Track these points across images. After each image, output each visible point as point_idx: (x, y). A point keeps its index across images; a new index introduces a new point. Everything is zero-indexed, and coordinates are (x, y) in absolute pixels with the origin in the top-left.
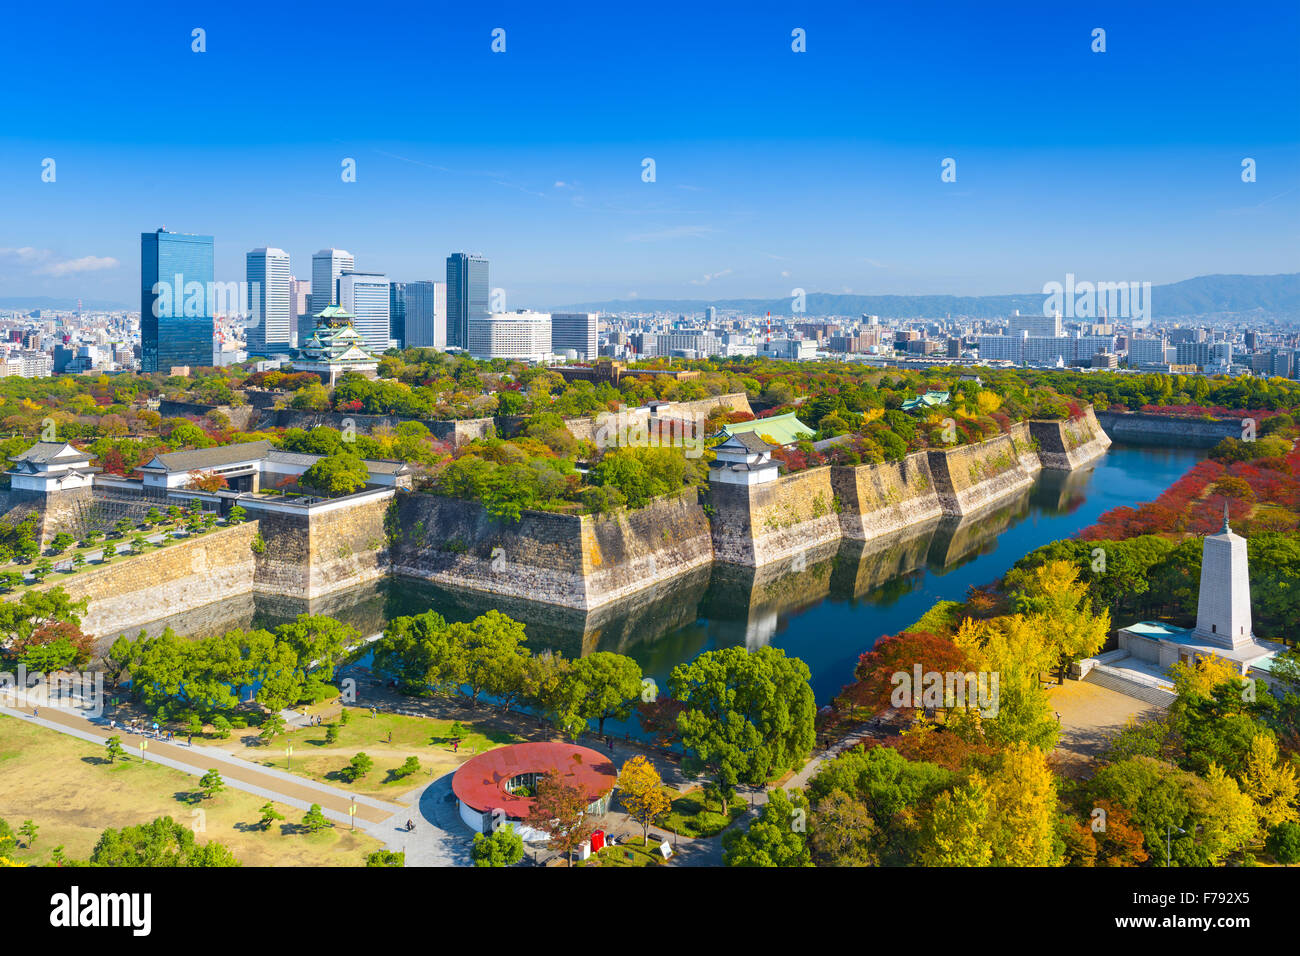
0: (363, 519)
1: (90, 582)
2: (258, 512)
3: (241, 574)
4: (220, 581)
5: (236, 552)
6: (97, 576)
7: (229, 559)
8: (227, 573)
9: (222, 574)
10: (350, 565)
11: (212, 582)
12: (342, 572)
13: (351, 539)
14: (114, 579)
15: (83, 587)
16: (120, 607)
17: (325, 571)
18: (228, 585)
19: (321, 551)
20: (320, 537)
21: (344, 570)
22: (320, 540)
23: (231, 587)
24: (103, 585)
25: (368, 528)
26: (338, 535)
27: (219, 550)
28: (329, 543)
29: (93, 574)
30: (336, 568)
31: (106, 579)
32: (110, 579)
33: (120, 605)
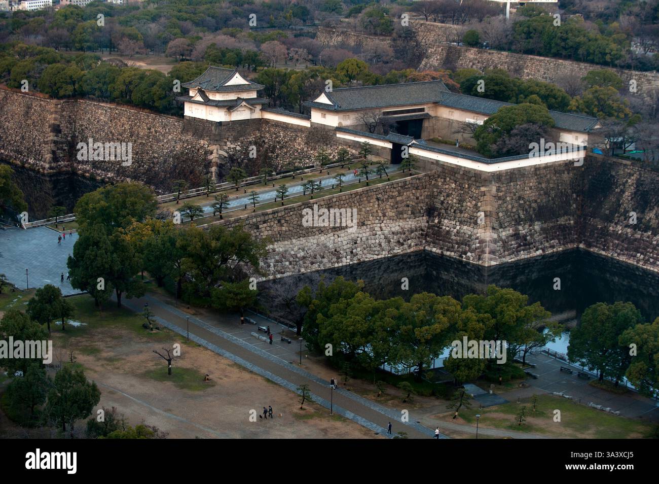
0: (548, 182)
1: (264, 222)
2: (432, 163)
3: (412, 232)
4: (390, 236)
5: (408, 206)
6: (271, 216)
7: (401, 213)
8: (397, 228)
9: (393, 229)
10: (532, 235)
11: (382, 237)
12: (524, 243)
13: (534, 205)
14: (286, 221)
15: (258, 228)
16: (293, 253)
17: (504, 238)
18: (399, 242)
19: (501, 214)
20: (500, 198)
21: (526, 240)
22: (500, 202)
23: (403, 244)
24: (277, 228)
25: (553, 193)
26: (520, 198)
27: (391, 202)
28: (510, 207)
29: (267, 214)
30: (516, 236)
31: (279, 221)
32: (283, 221)
33: (293, 250)
